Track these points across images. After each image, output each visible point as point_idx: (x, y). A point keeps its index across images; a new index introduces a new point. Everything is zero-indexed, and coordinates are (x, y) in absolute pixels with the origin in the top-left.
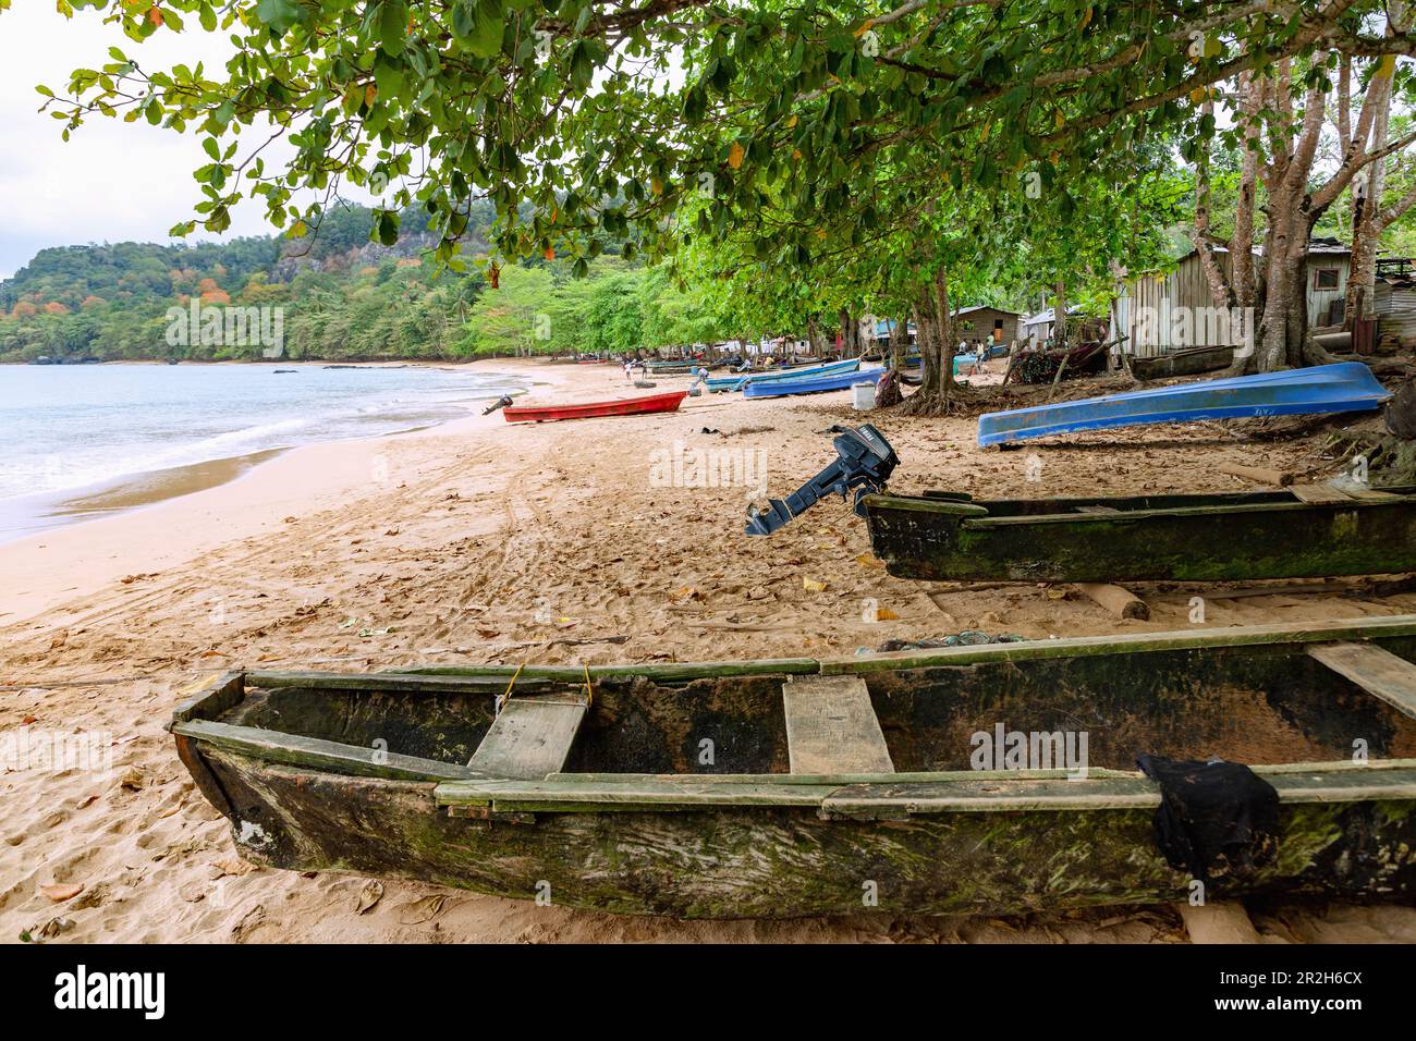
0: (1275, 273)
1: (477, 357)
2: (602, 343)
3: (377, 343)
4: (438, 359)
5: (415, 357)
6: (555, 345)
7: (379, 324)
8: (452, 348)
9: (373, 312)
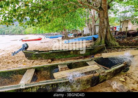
0: (93, 27)
1: (26, 34)
2: (39, 33)
3: (15, 33)
4: (22, 34)
5: (19, 34)
6: (35, 33)
7: (15, 31)
8: (23, 33)
9: (15, 30)
